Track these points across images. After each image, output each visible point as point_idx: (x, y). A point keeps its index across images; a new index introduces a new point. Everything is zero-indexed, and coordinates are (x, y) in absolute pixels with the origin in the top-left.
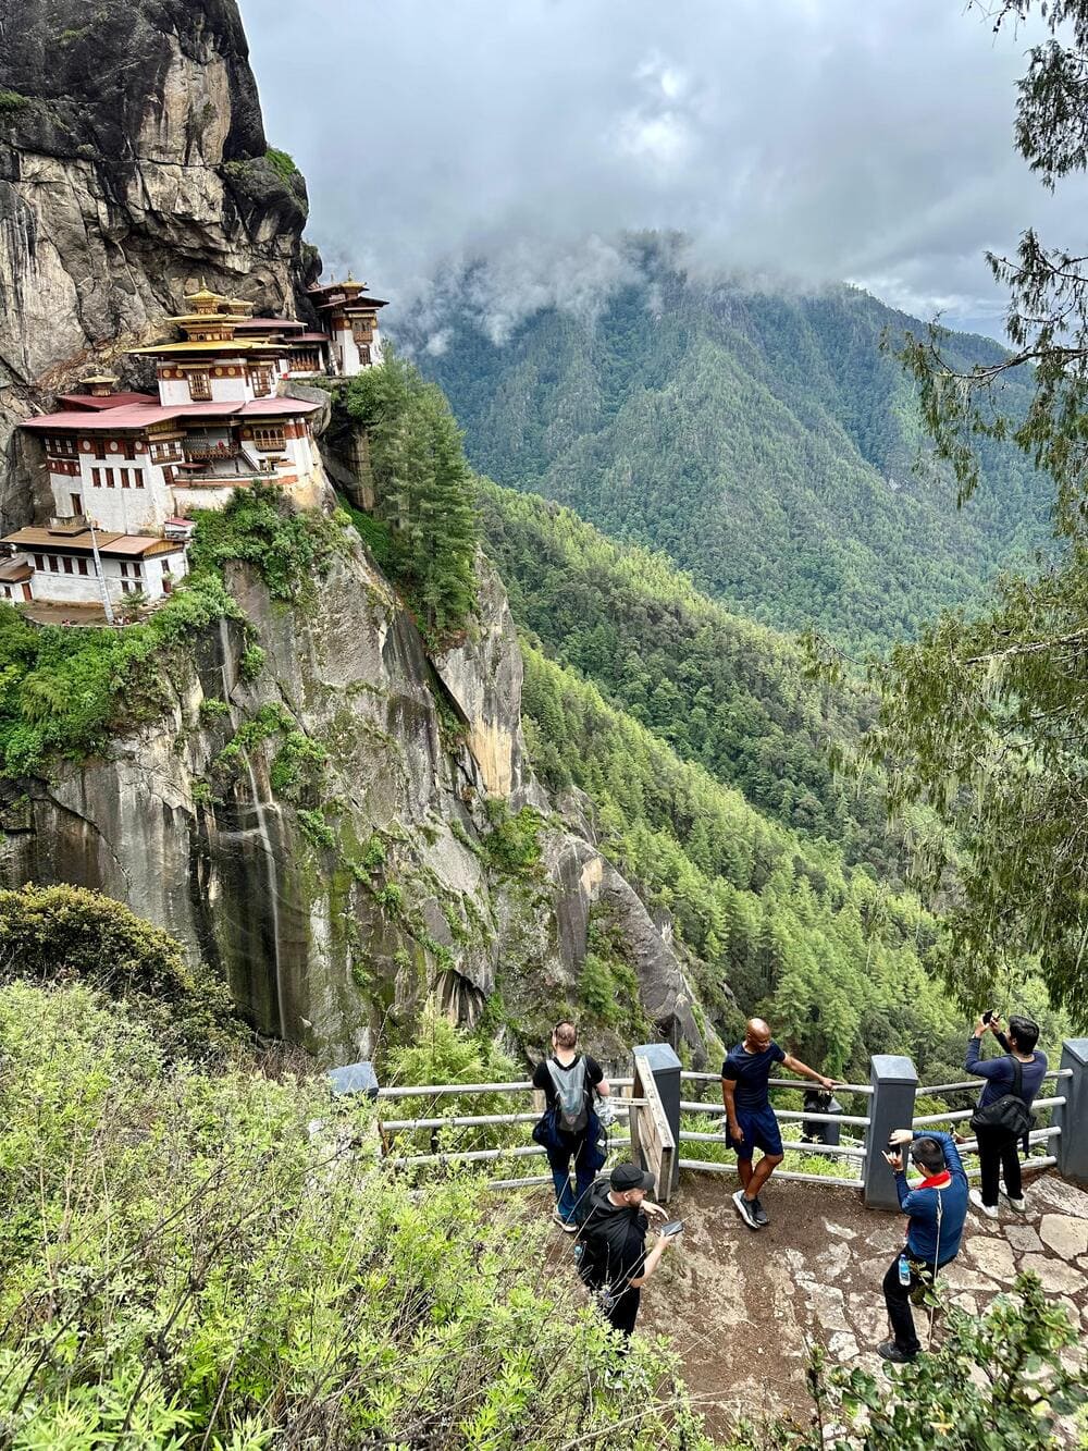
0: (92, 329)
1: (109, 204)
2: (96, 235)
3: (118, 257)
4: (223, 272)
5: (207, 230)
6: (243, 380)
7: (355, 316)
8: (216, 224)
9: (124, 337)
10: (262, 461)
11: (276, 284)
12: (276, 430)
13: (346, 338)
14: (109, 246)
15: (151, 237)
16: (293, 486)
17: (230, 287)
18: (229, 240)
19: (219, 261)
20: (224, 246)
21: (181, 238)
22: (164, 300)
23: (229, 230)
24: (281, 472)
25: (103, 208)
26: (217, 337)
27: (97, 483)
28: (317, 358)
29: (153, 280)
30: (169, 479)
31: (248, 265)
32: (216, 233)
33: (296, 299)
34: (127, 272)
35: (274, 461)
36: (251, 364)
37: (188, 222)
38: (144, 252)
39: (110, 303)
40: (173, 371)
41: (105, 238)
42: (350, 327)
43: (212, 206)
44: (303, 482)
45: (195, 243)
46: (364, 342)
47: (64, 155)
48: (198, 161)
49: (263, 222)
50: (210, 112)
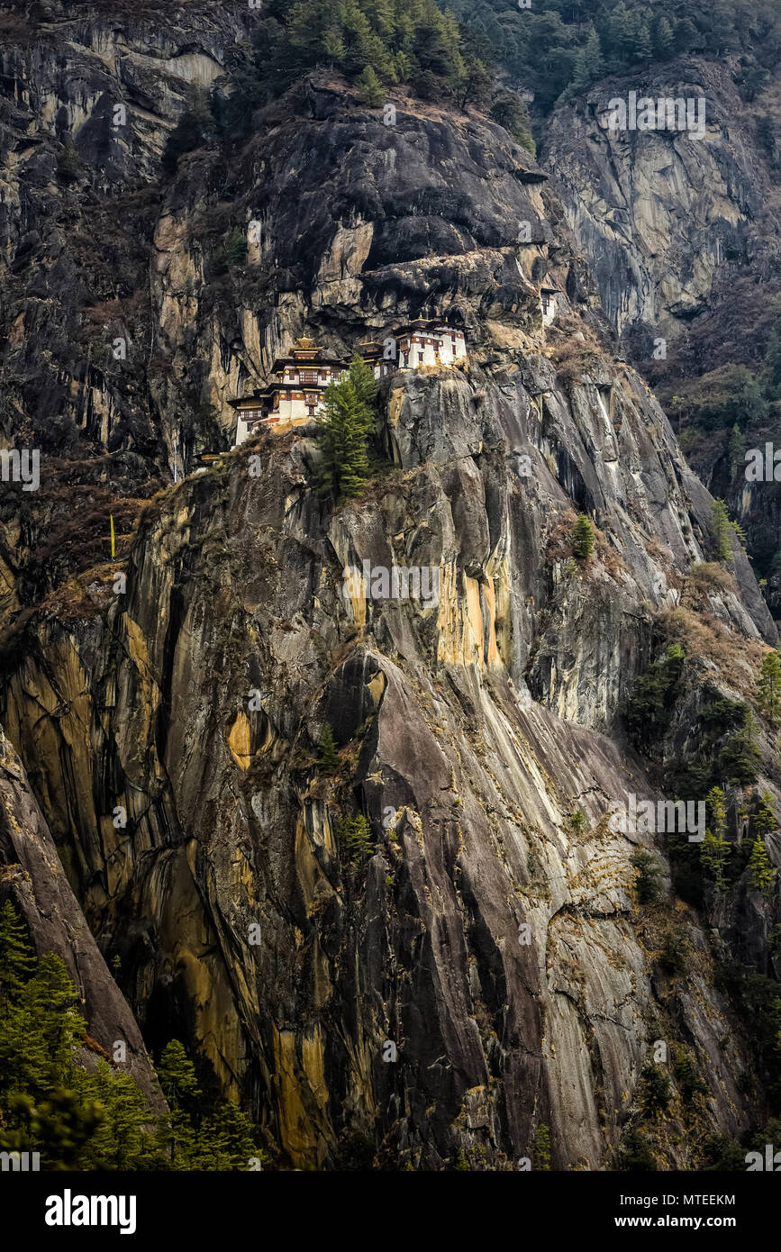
1: (308, 307)
5: (353, 308)
8: (357, 304)
16: (274, 424)
18: (366, 311)
19: (365, 324)
20: (363, 315)
21: (344, 315)
23: (365, 307)
25: (305, 309)
31: (383, 322)
37: (343, 307)
38: (333, 326)
43: (355, 295)
47: (294, 290)
48: (348, 275)
49: (385, 298)
50: (353, 250)
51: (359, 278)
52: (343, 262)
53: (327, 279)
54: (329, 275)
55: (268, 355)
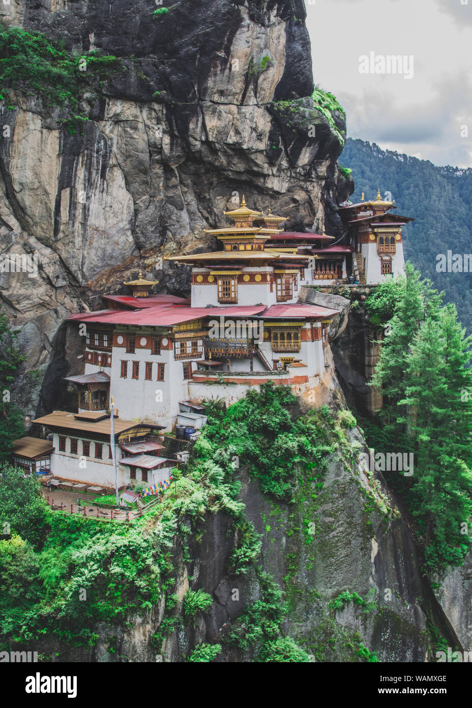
0: (142, 239)
1: (172, 137)
2: (157, 162)
3: (174, 179)
4: (264, 191)
5: (253, 157)
6: (268, 286)
7: (380, 230)
8: (261, 152)
9: (168, 246)
10: (276, 362)
11: (310, 202)
12: (293, 332)
13: (370, 251)
14: (168, 171)
15: (204, 163)
16: (303, 386)
17: (267, 203)
18: (271, 164)
19: (260, 182)
20: (266, 169)
21: (229, 163)
22: (207, 215)
23: (272, 157)
24: (294, 372)
25: (167, 140)
26: (249, 247)
27: (124, 374)
28: (340, 267)
29: (200, 198)
30: (188, 373)
31: (286, 185)
32: (260, 159)
33: (326, 214)
34: (178, 192)
35: (287, 362)
36: (278, 272)
37: (237, 150)
38: (196, 174)
39: (161, 217)
40: (205, 276)
41: (165, 164)
42: (375, 241)
43: (260, 137)
44: (313, 383)
45: (241, 167)
46: (387, 254)
47: (142, 99)
48: (253, 101)
49: (304, 149)
50: (268, 64)
51: (270, 109)
52: (251, 78)
53: (216, 98)
54: (222, 93)
55: (73, 204)
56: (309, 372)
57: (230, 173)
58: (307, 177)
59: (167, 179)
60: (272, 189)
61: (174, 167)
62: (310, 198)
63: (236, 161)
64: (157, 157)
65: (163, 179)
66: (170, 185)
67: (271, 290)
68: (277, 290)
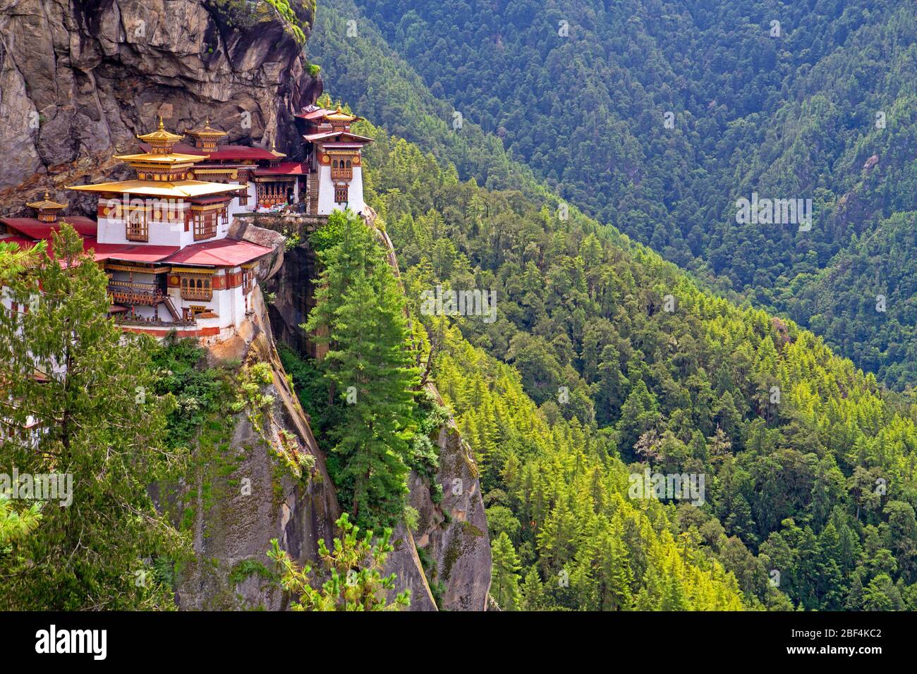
0: (49, 154)
2: (65, 65)
3: (87, 85)
4: (199, 99)
5: (184, 61)
7: (334, 152)
9: (82, 161)
10: (185, 310)
11: (259, 111)
12: (203, 280)
13: (324, 173)
14: (79, 74)
15: (125, 66)
16: (212, 339)
17: (206, 113)
18: (207, 69)
19: (195, 89)
20: (201, 75)
21: (156, 67)
22: (132, 125)
23: (208, 60)
24: (201, 323)
26: (165, 178)
29: (123, 106)
31: (228, 93)
32: (194, 64)
33: (279, 126)
34: (95, 98)
35: (198, 311)
36: (195, 208)
37: (165, 53)
38: (116, 78)
39: (73, 129)
41: (74, 68)
42: (329, 164)
44: (224, 336)
45: (172, 71)
46: (342, 179)
51: (205, 5)
56: (221, 323)
57: (158, 78)
58: (255, 82)
59: (79, 84)
60: (210, 98)
61: (86, 71)
62: (259, 107)
63: (164, 63)
64: (64, 60)
65: (72, 85)
66: (83, 91)
67: (187, 229)
68: (194, 228)
